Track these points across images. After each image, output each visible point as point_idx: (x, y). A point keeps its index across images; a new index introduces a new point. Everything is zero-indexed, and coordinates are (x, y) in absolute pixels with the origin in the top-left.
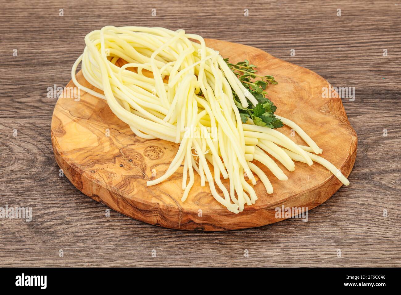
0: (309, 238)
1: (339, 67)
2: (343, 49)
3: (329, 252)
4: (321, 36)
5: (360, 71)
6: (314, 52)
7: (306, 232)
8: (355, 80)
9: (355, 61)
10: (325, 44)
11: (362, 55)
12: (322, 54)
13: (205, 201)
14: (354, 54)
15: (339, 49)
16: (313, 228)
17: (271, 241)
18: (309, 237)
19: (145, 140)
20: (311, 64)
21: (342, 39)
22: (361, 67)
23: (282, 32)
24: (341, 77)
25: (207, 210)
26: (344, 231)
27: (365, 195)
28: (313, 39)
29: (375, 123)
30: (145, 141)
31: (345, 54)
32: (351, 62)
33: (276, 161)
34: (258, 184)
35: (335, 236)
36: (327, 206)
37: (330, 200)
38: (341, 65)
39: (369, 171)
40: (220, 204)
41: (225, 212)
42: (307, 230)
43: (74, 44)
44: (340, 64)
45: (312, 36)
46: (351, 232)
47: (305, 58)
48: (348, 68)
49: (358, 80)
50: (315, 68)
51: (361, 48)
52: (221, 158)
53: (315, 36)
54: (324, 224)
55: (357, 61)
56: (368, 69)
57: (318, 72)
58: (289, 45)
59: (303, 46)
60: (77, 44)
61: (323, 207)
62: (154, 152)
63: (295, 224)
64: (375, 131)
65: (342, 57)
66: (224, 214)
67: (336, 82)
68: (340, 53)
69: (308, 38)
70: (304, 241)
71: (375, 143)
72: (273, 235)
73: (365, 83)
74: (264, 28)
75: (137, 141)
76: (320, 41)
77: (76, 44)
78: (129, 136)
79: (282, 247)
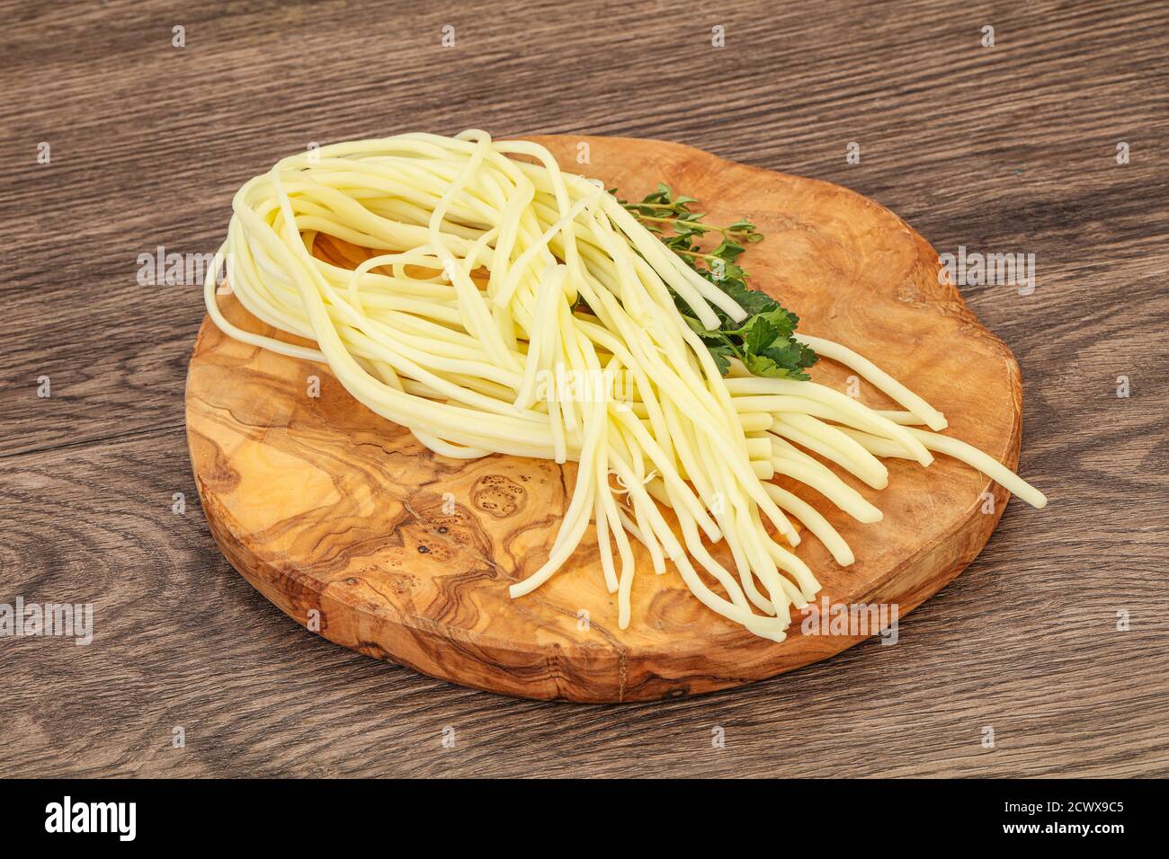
0: (968, 666)
1: (892, 158)
2: (887, 103)
3: (1033, 699)
4: (816, 75)
5: (951, 159)
6: (813, 122)
7: (956, 650)
8: (945, 187)
9: (928, 133)
10: (835, 95)
11: (939, 112)
12: (836, 126)
13: (679, 614)
14: (920, 111)
15: (877, 104)
16: (969, 635)
17: (872, 691)
18: (967, 663)
19: (461, 463)
20: (818, 160)
21: (874, 74)
22: (948, 147)
23: (711, 79)
24: (907, 185)
25: (695, 642)
26: (1052, 630)
27: (1077, 516)
28: (800, 86)
29: (1037, 303)
30: (463, 467)
31: (896, 116)
32: (918, 137)
33: (830, 464)
34: (803, 542)
35: (1034, 648)
36: (988, 565)
37: (991, 547)
38: (896, 149)
39: (1065, 445)
40: (723, 619)
41: (742, 638)
42: (955, 644)
43: (163, 200)
44: (891, 147)
45: (793, 77)
46: (1072, 629)
47: (795, 145)
48: (917, 156)
49: (953, 186)
50: (831, 170)
51: (931, 92)
52: (689, 483)
53: (802, 78)
54: (995, 618)
55: (934, 131)
56: (969, 149)
57: (843, 180)
58: (742, 112)
59: (779, 110)
60: (174, 198)
61: (980, 570)
62: (497, 494)
63: (919, 631)
64: (1043, 328)
65: (889, 126)
66: (739, 643)
67: (898, 202)
68: (881, 114)
69: (786, 86)
70: (960, 677)
71: (1053, 360)
72: (872, 675)
73: (973, 192)
74: (661, 73)
75: (443, 468)
76: (818, 88)
77: (172, 200)
78: (416, 460)
79: (906, 706)
